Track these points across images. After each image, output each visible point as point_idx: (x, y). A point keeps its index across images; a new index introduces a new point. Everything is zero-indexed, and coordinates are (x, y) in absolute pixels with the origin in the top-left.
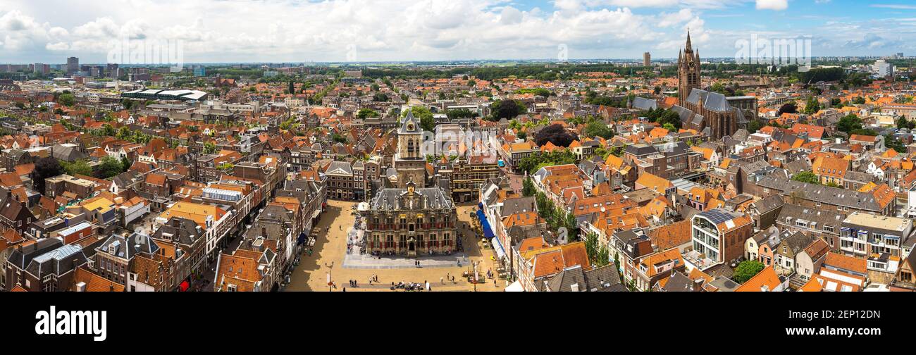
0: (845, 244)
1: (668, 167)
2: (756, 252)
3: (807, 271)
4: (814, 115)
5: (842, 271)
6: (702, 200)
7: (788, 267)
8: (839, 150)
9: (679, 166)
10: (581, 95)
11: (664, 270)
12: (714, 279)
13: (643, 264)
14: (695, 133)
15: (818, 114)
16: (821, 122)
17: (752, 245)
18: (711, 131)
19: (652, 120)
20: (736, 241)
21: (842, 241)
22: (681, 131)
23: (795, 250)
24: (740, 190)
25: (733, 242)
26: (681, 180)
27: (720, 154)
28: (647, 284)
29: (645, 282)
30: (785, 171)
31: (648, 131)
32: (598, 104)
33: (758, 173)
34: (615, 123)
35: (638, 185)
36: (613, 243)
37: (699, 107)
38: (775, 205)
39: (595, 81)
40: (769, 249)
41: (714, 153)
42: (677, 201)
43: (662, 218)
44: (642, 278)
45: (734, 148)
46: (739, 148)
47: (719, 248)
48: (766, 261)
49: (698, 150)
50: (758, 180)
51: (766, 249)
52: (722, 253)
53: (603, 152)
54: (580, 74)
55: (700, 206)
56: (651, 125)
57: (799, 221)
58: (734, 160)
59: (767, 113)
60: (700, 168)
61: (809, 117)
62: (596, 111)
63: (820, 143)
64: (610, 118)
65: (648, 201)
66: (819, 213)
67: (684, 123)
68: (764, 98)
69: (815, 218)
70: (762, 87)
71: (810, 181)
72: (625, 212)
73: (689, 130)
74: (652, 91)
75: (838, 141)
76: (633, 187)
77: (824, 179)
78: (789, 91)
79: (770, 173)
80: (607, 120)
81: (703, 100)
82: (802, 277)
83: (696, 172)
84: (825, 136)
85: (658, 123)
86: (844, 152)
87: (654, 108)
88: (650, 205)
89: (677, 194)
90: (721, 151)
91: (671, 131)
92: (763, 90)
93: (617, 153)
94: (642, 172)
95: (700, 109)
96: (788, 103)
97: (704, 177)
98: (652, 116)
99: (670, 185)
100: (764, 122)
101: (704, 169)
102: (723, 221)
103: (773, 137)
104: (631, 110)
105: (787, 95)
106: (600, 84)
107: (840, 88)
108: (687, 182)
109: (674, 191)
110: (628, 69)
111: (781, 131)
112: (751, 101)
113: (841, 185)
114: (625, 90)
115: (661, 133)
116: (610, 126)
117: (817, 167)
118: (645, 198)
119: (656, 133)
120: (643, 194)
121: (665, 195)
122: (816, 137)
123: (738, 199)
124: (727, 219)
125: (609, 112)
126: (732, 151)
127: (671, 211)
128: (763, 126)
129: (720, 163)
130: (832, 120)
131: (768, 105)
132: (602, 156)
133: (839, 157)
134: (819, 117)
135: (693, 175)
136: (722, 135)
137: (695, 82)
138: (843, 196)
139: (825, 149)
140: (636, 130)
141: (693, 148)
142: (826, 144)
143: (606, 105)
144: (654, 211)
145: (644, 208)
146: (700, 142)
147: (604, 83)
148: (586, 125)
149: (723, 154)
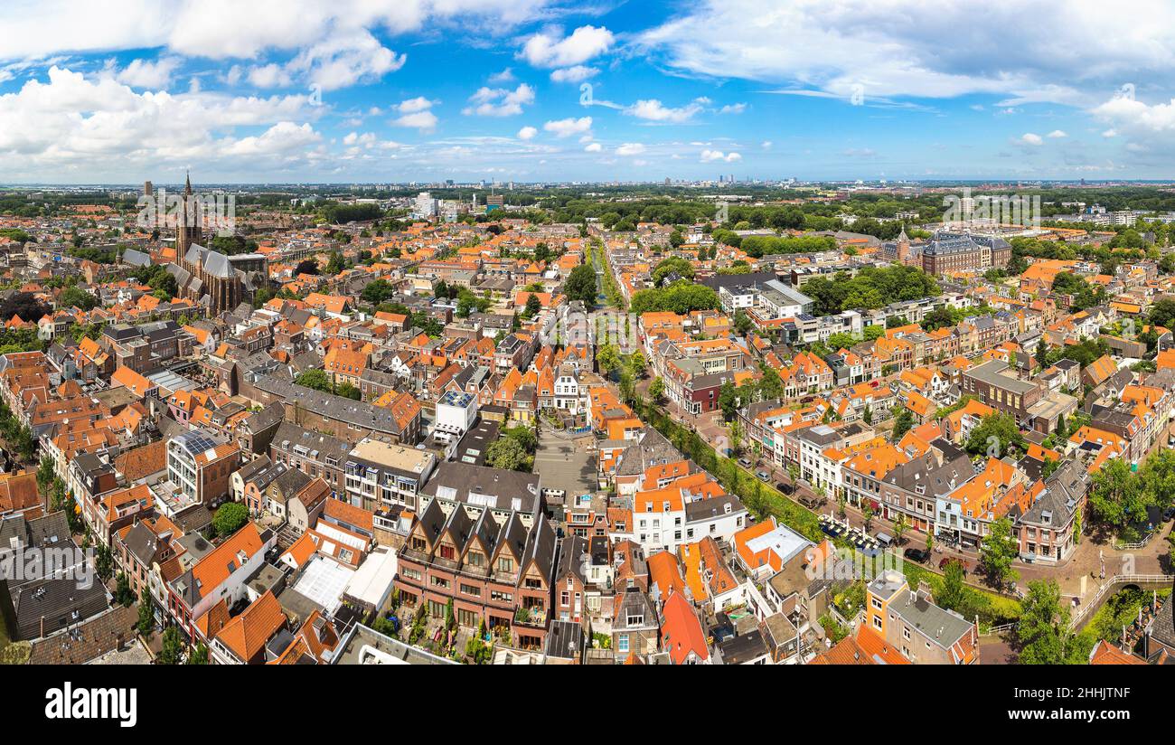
0: (351, 483)
1: (153, 354)
2: (242, 490)
3: (301, 522)
4: (337, 277)
5: (344, 527)
6: (187, 408)
7: (278, 514)
8: (359, 333)
9: (167, 352)
10: (64, 240)
11: (128, 514)
12: (184, 535)
13: (103, 505)
14: (190, 304)
15: (341, 275)
16: (343, 289)
17: (237, 480)
18: (211, 301)
19: (144, 281)
20: (219, 475)
21: (348, 479)
22: (175, 300)
23: (287, 494)
24: (235, 392)
25: (214, 477)
26: (167, 373)
27: (217, 336)
28: (106, 531)
29: (105, 527)
30: (290, 368)
31: (136, 299)
32: (82, 256)
33: (257, 371)
34: (99, 286)
35: (116, 381)
36: (72, 469)
37: (198, 269)
38: (272, 421)
39: (85, 218)
40: (256, 489)
41: (209, 336)
42: (156, 410)
43: (136, 433)
44: (101, 521)
45: (235, 327)
46: (240, 329)
47: (196, 483)
48: (252, 503)
49: (191, 331)
50: (256, 380)
51: (252, 489)
52: (199, 491)
53: (79, 331)
54: (68, 208)
55: (185, 415)
56: (140, 288)
57: (297, 447)
58: (232, 347)
59: (282, 272)
60: (191, 354)
61: (330, 280)
62: (78, 266)
63: (340, 321)
64: (93, 277)
65: (123, 407)
66: (322, 439)
67: (180, 288)
68: (280, 251)
69: (316, 445)
70: (281, 230)
71: (319, 383)
72: (93, 424)
73: (185, 300)
74: (149, 236)
75: (362, 316)
76: (109, 382)
77: (338, 376)
78: (312, 238)
79: (272, 371)
80: (90, 281)
81: (203, 260)
82: (295, 529)
83: (187, 361)
84: (346, 310)
85: (149, 288)
86: (366, 336)
87: (148, 264)
88: (123, 413)
89: (159, 397)
90: (218, 332)
91: (163, 300)
92: (282, 235)
93: (94, 333)
94: (120, 363)
95: (199, 271)
96: (307, 259)
97: (196, 367)
98: (144, 276)
99: (151, 384)
100: (275, 289)
101: (197, 357)
102: (202, 450)
103: (282, 312)
104: (120, 267)
105: (308, 246)
106: (89, 224)
107: (373, 233)
108: (173, 376)
109: (154, 393)
110: (125, 201)
111: (293, 304)
112: (261, 261)
113: (358, 386)
114: (117, 233)
115: (150, 304)
116: (92, 291)
117: (329, 359)
118: (119, 403)
119: (146, 303)
120: (118, 395)
121: (143, 401)
122: (335, 312)
123: (229, 408)
124: (208, 448)
125: (93, 269)
126: (233, 332)
127: (147, 423)
128: (273, 296)
129: (216, 349)
130: (358, 285)
131: (284, 260)
132: (77, 337)
133: (358, 346)
134: (342, 281)
135: (183, 365)
136: (223, 308)
137: (195, 236)
138: (355, 410)
139: (343, 331)
140: (122, 297)
141: (186, 328)
142: (345, 324)
143: (91, 259)
144: (127, 423)
145: (116, 418)
146: (196, 315)
147: (94, 222)
148: (64, 289)
149: (220, 337)
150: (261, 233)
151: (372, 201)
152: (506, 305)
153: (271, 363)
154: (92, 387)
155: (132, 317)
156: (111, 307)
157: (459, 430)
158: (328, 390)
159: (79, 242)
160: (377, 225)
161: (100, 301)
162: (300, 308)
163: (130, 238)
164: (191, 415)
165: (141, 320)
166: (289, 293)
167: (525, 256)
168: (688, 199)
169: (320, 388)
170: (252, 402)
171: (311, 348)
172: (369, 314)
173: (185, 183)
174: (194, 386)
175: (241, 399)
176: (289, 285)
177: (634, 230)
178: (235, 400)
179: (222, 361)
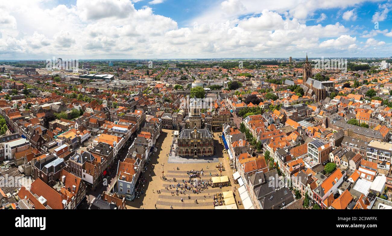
0: (369, 155)
1: (299, 115)
2: (333, 159)
3: (353, 168)
4: (357, 89)
5: (367, 168)
6: (312, 132)
7: (346, 166)
8: (367, 107)
9: (303, 114)
10: (264, 77)
11: (296, 168)
12: (316, 174)
13: (288, 166)
14: (309, 98)
15: (358, 88)
16: (360, 93)
17: (331, 155)
18: (316, 97)
19: (292, 90)
20: (325, 154)
21: (368, 153)
22: (304, 97)
23: (349, 159)
24: (327, 127)
25: (324, 155)
26: (303, 121)
27: (319, 108)
28: (289, 174)
29: (289, 173)
30: (345, 118)
31: (291, 96)
32: (271, 82)
33: (334, 119)
34: (277, 92)
35: (287, 124)
36: (276, 154)
38: (341, 136)
39: (270, 69)
40: (338, 158)
41: (317, 109)
42: (302, 133)
43: (296, 141)
44: (287, 172)
45: (325, 105)
46: (327, 106)
47: (318, 157)
48: (337, 163)
49: (311, 107)
50: (334, 123)
51: (337, 158)
52: (319, 159)
53: (273, 108)
54: (264, 66)
55: (311, 135)
56: (292, 93)
57: (350, 144)
58: (325, 112)
59: (338, 87)
60: (311, 115)
61: (355, 90)
62: (270, 86)
63: (359, 103)
64: (275, 89)
65: (291, 133)
66: (358, 141)
67: (305, 93)
68: (337, 80)
69: (357, 143)
70: (336, 73)
71: (355, 123)
72: (281, 139)
73: (307, 97)
74: (292, 75)
75: (366, 101)
76: (284, 124)
77: (361, 121)
78: (347, 76)
79: (339, 120)
80: (274, 90)
81: (313, 83)
82: (351, 170)
83: (310, 117)
84: (361, 99)
85: (295, 93)
86: (369, 108)
87: (293, 85)
88: (291, 135)
89: (302, 129)
90: (320, 107)
91: (300, 97)
92: (337, 75)
93: (278, 107)
94: (287, 118)
95: (311, 87)
96: (347, 82)
97: (313, 119)
98: (292, 89)
99: (299, 125)
100: (337, 93)
101: (313, 115)
102: (320, 146)
103: (340, 100)
104: (284, 86)
105: (346, 78)
106: (272, 71)
107: (368, 74)
108: (306, 122)
109: (301, 128)
110: (283, 63)
111: (344, 97)
112: (332, 83)
113: (367, 124)
114: (282, 74)
115: (295, 98)
116: (275, 94)
117: (358, 116)
118: (289, 131)
119: (294, 97)
120: (288, 129)
121: (297, 130)
122: (358, 100)
123: (326, 132)
124: (322, 145)
125: (275, 87)
126: (324, 107)
127: (299, 138)
128: (336, 95)
129: (319, 112)
130: (364, 91)
131: (339, 83)
132: (272, 110)
133: (367, 111)
134: (359, 90)
135: (309, 118)
136: (320, 99)
137: (309, 75)
138: (368, 131)
139: (361, 106)
140: (286, 96)
141: (308, 106)
142: (361, 104)
143: (274, 83)
144: (293, 138)
145: (289, 136)
146: (311, 102)
147: (273, 71)
148: (266, 93)
149: (320, 109)
150: (330, 74)
151: (366, 63)
153: (338, 117)
154: (279, 126)
155: (290, 103)
156: (282, 99)
158: (358, 126)
159: (269, 77)
160: (368, 71)
161: (278, 97)
162: (346, 99)
163: (286, 76)
164: (313, 135)
165: (293, 104)
166: (342, 94)
169: (355, 125)
170: (333, 130)
171: (351, 112)
172: (369, 101)
173: (306, 57)
174: (313, 125)
175: (329, 129)
176: (341, 91)
178: (327, 129)
179: (322, 117)
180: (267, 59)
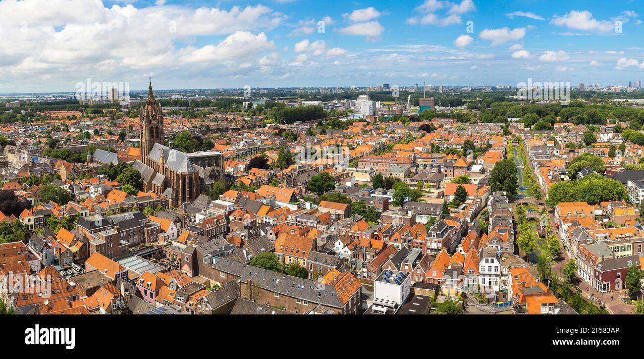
1: (122, 242)
4: (285, 171)
6: (154, 287)
8: (307, 220)
9: (134, 239)
10: (40, 143)
14: (154, 197)
15: (289, 169)
16: (291, 182)
18: (173, 194)
19: (112, 177)
22: (141, 194)
24: (196, 273)
26: (134, 258)
27: (178, 224)
30: (244, 251)
31: (106, 193)
32: (57, 157)
33: (215, 254)
34: (72, 183)
35: (89, 266)
37: (161, 165)
38: (229, 298)
39: (58, 122)
41: (172, 225)
42: (126, 290)
43: (109, 310)
45: (195, 217)
46: (199, 217)
49: (156, 221)
50: (214, 263)
53: (56, 223)
54: (42, 114)
55: (151, 294)
56: (109, 184)
58: (192, 233)
59: (236, 167)
60: (156, 241)
61: (279, 174)
62: (53, 166)
63: (288, 210)
64: (67, 175)
65: (97, 288)
66: (274, 312)
67: (145, 183)
68: (234, 148)
70: (234, 130)
71: (270, 264)
72: (70, 304)
73: (150, 193)
74: (116, 138)
75: (308, 205)
76: (84, 267)
77: (287, 258)
78: (263, 137)
79: (228, 254)
80: (64, 178)
81: (165, 156)
83: (152, 247)
84: (293, 200)
85: (118, 184)
86: (311, 222)
87: (115, 162)
88: (97, 294)
89: (128, 280)
90: (180, 221)
91: (130, 194)
92: (235, 134)
93: (69, 224)
94: (93, 250)
95: (161, 168)
96: (259, 155)
97: (160, 252)
98: (112, 173)
99: (121, 268)
100: (230, 182)
101: (161, 243)
103: (237, 202)
104: (91, 165)
105: (259, 144)
106: (62, 128)
107: (317, 132)
108: (141, 260)
109: (124, 276)
110: (93, 107)
111: (246, 195)
112: (217, 158)
113: (305, 266)
114: (88, 136)
115: (118, 197)
116: (66, 187)
117: (279, 244)
118: (93, 285)
119: (114, 196)
120: (92, 278)
121: (115, 283)
122: (284, 201)
123: (190, 288)
125: (67, 168)
126: (193, 220)
127: (118, 302)
128: (228, 188)
129: (178, 236)
130: (304, 178)
131: (238, 156)
132: (54, 229)
133: (305, 231)
134: (289, 174)
135: (149, 250)
136: (184, 199)
137: (157, 136)
138: (303, 287)
139: (291, 218)
140: (94, 192)
141: (151, 218)
142: (293, 212)
143: (64, 159)
144: (101, 303)
145: (91, 298)
146: (160, 206)
147: (66, 126)
148: (41, 186)
149: (182, 225)
150: (217, 132)
151: (316, 103)
152: (436, 194)
153: (227, 248)
154: (68, 272)
155: (102, 210)
156: (84, 201)
157: (394, 304)
158: (278, 270)
159: (53, 144)
160: (320, 124)
161: (74, 196)
162: (252, 198)
163: (99, 139)
164: (157, 293)
165: (111, 212)
166: (242, 185)
167: (453, 152)
168: (600, 102)
169: (271, 268)
170: (211, 281)
171: (263, 234)
172: (315, 203)
173: (147, 89)
174: (159, 268)
175: (202, 279)
176: (242, 179)
177: (551, 129)
178: (196, 280)
179: (184, 247)
180: (54, 96)
